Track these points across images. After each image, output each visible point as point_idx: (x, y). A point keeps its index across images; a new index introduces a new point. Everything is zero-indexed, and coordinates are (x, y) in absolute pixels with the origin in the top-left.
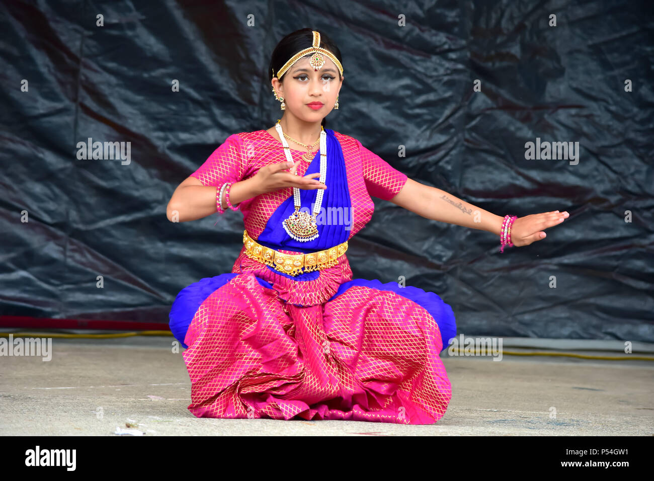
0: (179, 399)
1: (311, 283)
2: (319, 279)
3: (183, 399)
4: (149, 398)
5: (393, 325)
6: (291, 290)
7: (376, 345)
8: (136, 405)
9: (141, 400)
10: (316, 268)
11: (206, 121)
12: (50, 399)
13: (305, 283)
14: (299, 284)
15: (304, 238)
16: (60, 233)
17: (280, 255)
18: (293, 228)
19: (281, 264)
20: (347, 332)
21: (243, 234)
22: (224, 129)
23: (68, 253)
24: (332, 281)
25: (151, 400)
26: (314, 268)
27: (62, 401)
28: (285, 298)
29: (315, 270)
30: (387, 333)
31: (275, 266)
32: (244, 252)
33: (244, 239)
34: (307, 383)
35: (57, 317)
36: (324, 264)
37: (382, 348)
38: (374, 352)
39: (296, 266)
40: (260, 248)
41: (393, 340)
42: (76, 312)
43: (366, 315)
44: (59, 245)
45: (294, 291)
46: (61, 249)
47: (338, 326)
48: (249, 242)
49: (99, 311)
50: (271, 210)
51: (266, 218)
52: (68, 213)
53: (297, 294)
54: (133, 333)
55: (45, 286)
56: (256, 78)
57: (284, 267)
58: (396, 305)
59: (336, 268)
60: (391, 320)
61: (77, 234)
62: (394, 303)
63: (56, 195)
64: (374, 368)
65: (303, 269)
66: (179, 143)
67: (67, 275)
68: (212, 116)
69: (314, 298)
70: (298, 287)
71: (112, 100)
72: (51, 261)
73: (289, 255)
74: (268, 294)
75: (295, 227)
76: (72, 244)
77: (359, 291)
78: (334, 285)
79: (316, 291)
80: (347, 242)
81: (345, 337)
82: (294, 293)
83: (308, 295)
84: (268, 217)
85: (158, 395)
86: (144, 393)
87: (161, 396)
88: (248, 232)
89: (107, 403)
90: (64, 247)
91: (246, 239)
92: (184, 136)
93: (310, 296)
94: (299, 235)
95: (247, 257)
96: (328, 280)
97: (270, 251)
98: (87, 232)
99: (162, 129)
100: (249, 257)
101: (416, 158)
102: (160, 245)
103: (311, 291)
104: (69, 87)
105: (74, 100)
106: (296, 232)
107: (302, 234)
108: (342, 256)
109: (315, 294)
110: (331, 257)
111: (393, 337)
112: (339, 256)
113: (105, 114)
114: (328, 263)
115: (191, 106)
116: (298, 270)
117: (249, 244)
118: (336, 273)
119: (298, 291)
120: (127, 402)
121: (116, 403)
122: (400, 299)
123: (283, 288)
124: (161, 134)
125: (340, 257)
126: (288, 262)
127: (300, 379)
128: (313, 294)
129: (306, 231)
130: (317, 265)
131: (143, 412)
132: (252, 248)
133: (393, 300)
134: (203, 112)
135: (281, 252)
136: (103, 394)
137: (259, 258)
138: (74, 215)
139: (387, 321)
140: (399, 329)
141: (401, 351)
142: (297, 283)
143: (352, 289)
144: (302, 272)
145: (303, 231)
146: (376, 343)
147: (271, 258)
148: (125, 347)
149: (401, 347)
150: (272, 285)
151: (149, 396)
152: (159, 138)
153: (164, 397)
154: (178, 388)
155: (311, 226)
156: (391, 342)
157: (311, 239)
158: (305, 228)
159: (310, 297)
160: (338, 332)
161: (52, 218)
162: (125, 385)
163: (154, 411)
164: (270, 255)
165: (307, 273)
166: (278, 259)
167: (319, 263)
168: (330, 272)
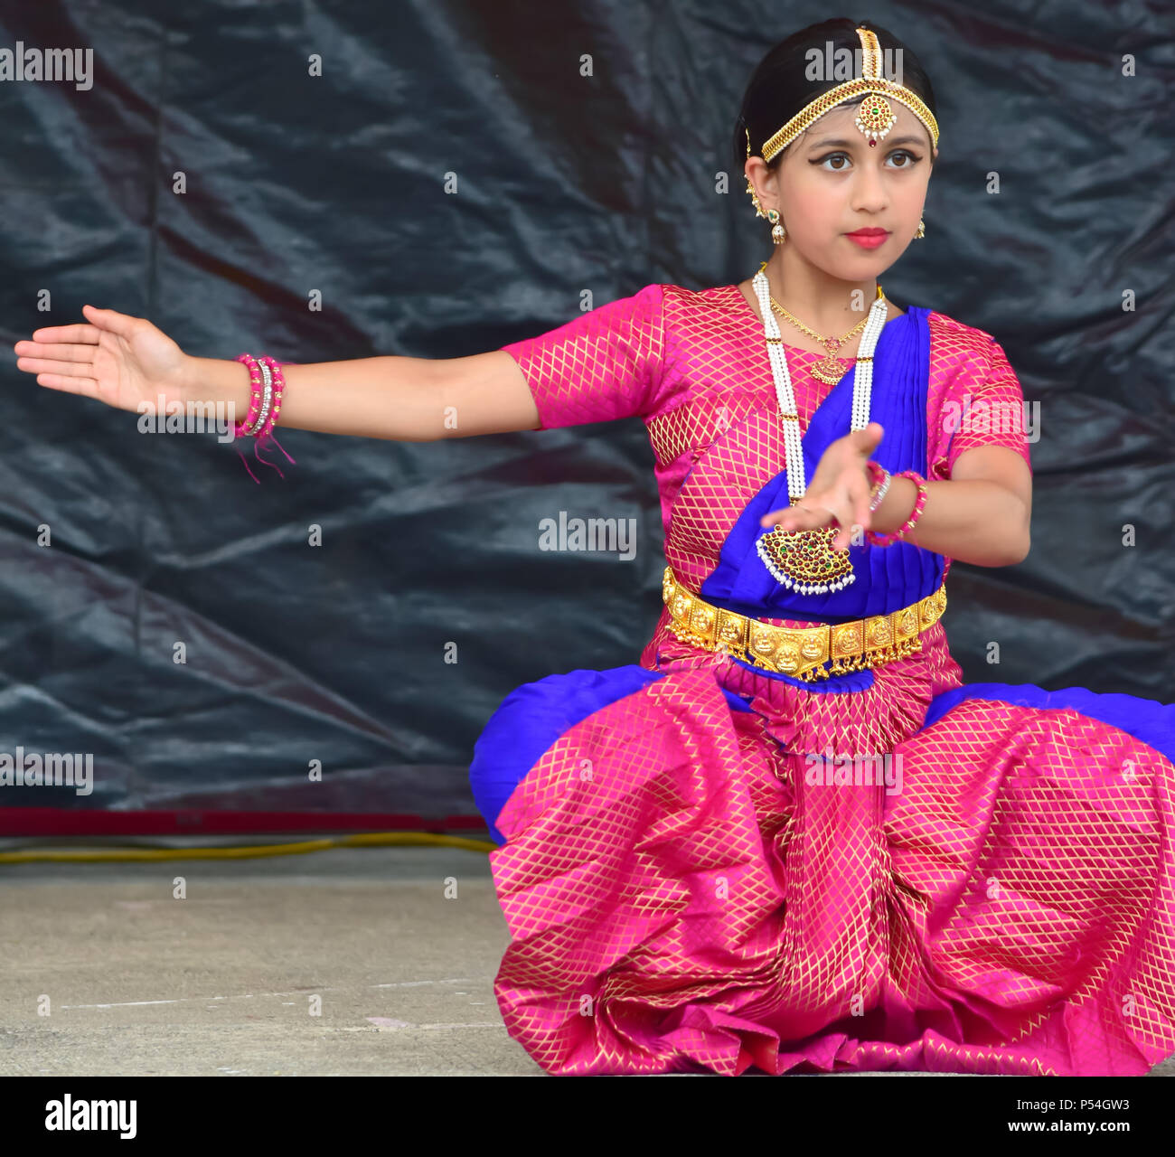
0: (453, 1025)
1: (854, 698)
2: (874, 689)
3: (463, 1025)
4: (371, 1024)
5: (1070, 795)
6: (800, 717)
7: (1018, 853)
8: (337, 1047)
9: (351, 1030)
10: (861, 663)
11: (501, 260)
12: (109, 1037)
13: (836, 698)
14: (822, 702)
15: (815, 584)
16: (119, 581)
17: (763, 629)
18: (785, 557)
19: (768, 655)
20: (943, 817)
21: (663, 578)
22: (547, 279)
23: (145, 634)
24: (907, 697)
25: (377, 1031)
26: (856, 662)
27: (141, 1042)
28: (784, 738)
29: (860, 667)
30: (1051, 819)
31: (753, 660)
32: (667, 627)
33: (666, 590)
34: (793, 983)
35: (121, 806)
36: (884, 651)
37: (1036, 860)
38: (1013, 870)
39: (810, 660)
40: (710, 612)
41: (1066, 837)
42: (170, 792)
43: (1008, 770)
44: (119, 612)
45: (807, 718)
46: (126, 622)
47: (919, 801)
48: (680, 598)
49: (230, 786)
50: (731, 514)
51: (717, 536)
52: (141, 526)
53: (816, 728)
54: (325, 841)
55: (88, 724)
56: (628, 138)
57: (776, 661)
58: (1081, 742)
59: (918, 661)
60: (1064, 784)
61: (165, 582)
62: (1074, 738)
63: (105, 478)
64: (1004, 919)
65: (828, 665)
66: (427, 323)
67: (143, 691)
68: (516, 247)
69: (862, 739)
70: (819, 710)
71: (243, 214)
72: (99, 656)
73: (789, 631)
74: (743, 728)
75: (790, 554)
76: (155, 607)
77: (983, 711)
78: (914, 707)
79: (867, 721)
80: (943, 589)
81: (938, 832)
82: (809, 724)
83: (845, 731)
84: (722, 532)
85: (394, 1016)
86: (358, 1011)
87: (404, 1017)
88: (674, 571)
89: (259, 1043)
90: (135, 620)
91: (670, 589)
92: (442, 303)
93: (850, 733)
94: (800, 576)
95: (676, 639)
96: (898, 695)
97: (736, 620)
98: (191, 574)
99: (381, 287)
100: (680, 638)
101: (1076, 338)
102: (389, 600)
103: (853, 720)
104: (129, 184)
105: (148, 221)
106: (792, 568)
107: (810, 574)
108: (932, 628)
109: (865, 731)
110: (901, 632)
111: (1067, 830)
112: (924, 627)
113: (228, 252)
114: (895, 649)
115: (458, 220)
116: (815, 669)
117: (679, 605)
118: (917, 675)
119: (818, 720)
120: (314, 1038)
121: (284, 1043)
122: (1091, 727)
123: (778, 711)
124: (378, 301)
125: (927, 631)
126: (786, 648)
127: (772, 975)
128: (859, 730)
129: (820, 566)
130: (864, 655)
132: (688, 615)
133: (1072, 728)
134: (491, 236)
135: (767, 623)
136: (249, 1017)
137: (706, 642)
138: (155, 529)
139: (1054, 785)
140: (1087, 806)
141: (1089, 869)
142: (815, 698)
143: (965, 707)
144: (826, 675)
145: (811, 566)
146: (1020, 848)
147: (740, 640)
148: (304, 881)
149: (1089, 857)
150: (749, 701)
151: (370, 1019)
152: (377, 314)
153: (411, 1021)
154: (448, 992)
155: (832, 553)
156: (1063, 842)
157: (833, 587)
158: (816, 558)
159: (851, 737)
160: (920, 819)
161: (99, 539)
162: (307, 988)
163: (385, 1061)
164: (736, 632)
165: (842, 676)
166: (760, 642)
167: (869, 649)
168: (901, 671)
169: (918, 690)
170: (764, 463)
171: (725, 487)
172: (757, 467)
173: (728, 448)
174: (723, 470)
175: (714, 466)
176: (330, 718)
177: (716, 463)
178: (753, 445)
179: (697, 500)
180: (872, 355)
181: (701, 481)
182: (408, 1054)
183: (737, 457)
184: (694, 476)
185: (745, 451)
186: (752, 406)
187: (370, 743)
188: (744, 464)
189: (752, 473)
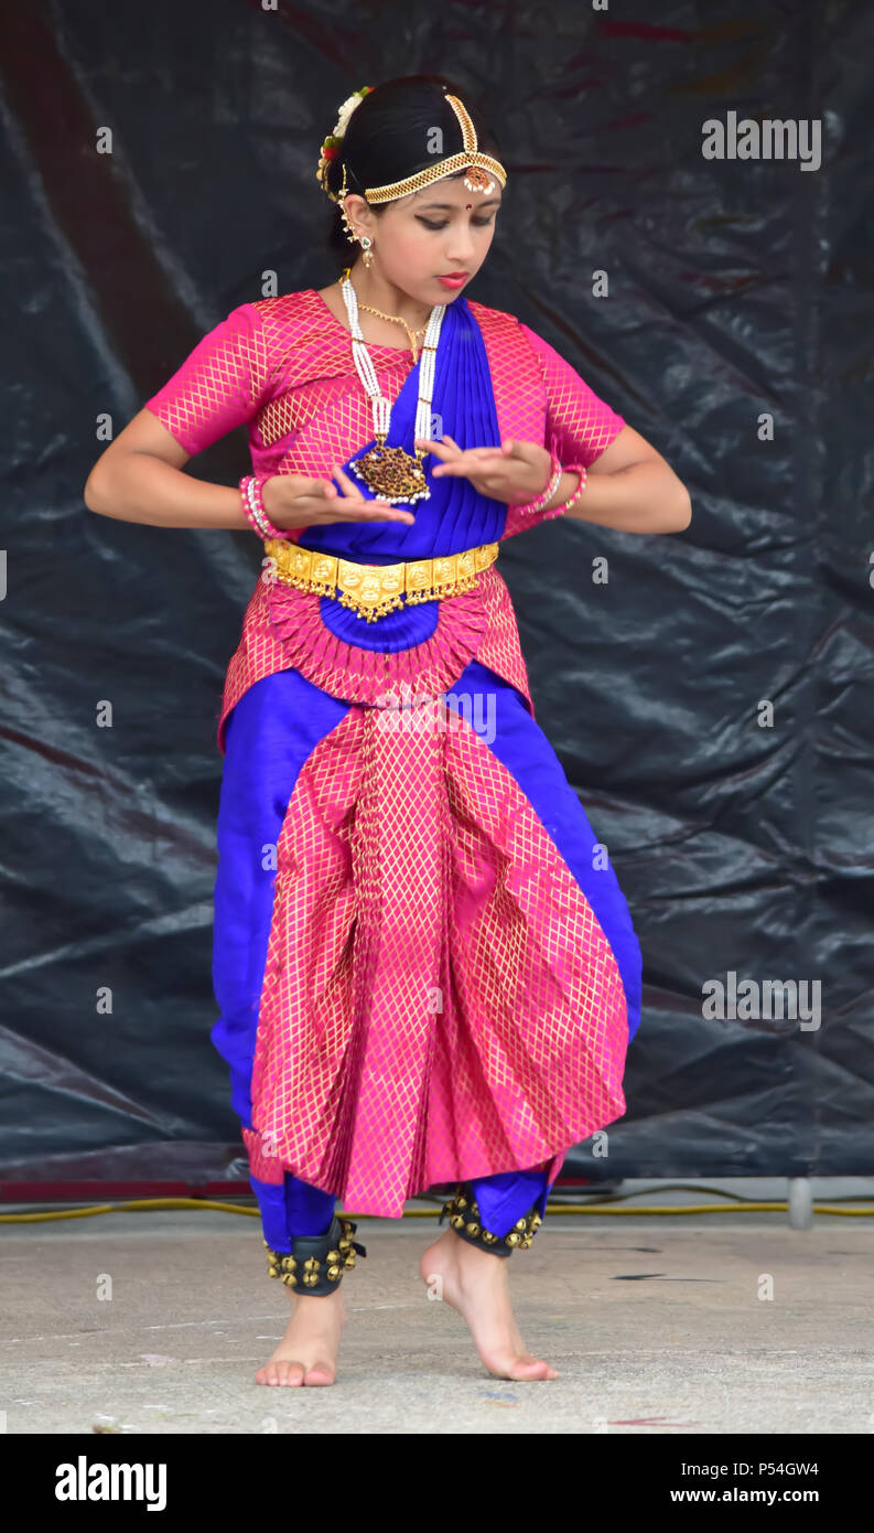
0: (212, 1360)
3: (222, 1360)
4: (143, 1360)
8: (114, 1380)
9: (127, 1365)
10: (431, 595)
17: (351, 569)
19: (353, 589)
25: (149, 1366)
26: (427, 595)
31: (341, 593)
36: (448, 586)
40: (306, 556)
54: (106, 1206)
57: (361, 594)
59: (473, 597)
65: (404, 596)
73: (372, 570)
80: (495, 543)
85: (163, 1353)
86: (133, 1349)
87: (171, 1354)
89: (49, 1379)
97: (328, 562)
102: (150, 1005)
110: (461, 572)
112: (480, 569)
114: (456, 584)
116: (392, 600)
118: (474, 610)
120: (96, 1373)
121: (71, 1378)
125: (482, 573)
126: (369, 583)
130: (432, 589)
131: (132, 1395)
136: (41, 1357)
137: (303, 579)
144: (402, 605)
147: (331, 577)
151: (143, 1356)
153: (177, 1357)
154: (208, 1332)
162: (89, 1331)
163: (155, 1391)
164: (327, 570)
165: (414, 606)
166: (348, 577)
167: (436, 585)
168: (462, 607)
169: (474, 623)
170: (354, 436)
171: (321, 454)
172: (349, 439)
173: (326, 422)
174: (320, 440)
175: (314, 435)
176: (102, 1104)
177: (316, 434)
178: (346, 421)
179: (298, 464)
180: (436, 347)
181: (303, 448)
182: (175, 1384)
183: (332, 430)
184: (297, 443)
185: (339, 425)
186: (343, 388)
187: (135, 1122)
188: (338, 436)
189: (344, 443)
